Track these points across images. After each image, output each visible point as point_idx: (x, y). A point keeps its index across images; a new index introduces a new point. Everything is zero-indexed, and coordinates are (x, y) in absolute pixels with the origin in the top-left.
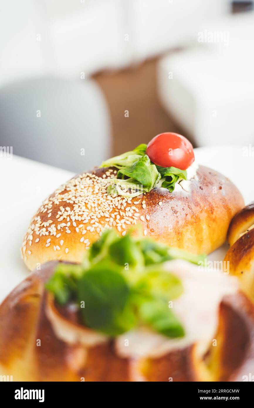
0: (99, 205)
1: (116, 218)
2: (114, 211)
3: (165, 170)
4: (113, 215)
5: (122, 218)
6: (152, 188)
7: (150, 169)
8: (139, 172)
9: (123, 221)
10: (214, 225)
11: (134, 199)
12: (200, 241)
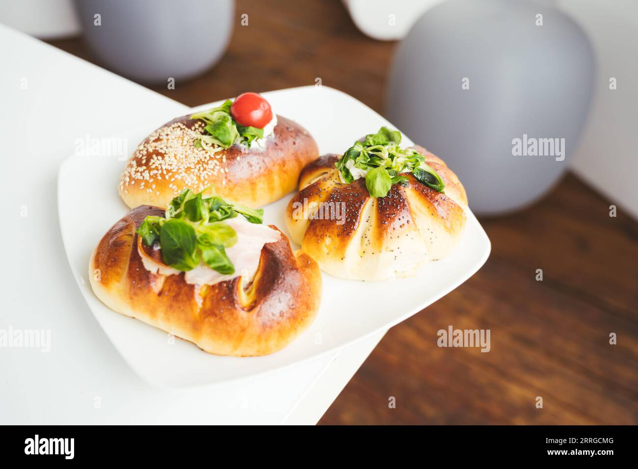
0: (186, 157)
1: (199, 170)
2: (199, 163)
3: (244, 130)
4: (197, 167)
5: (205, 169)
6: (231, 145)
7: (230, 129)
8: (221, 132)
9: (205, 172)
10: (285, 176)
11: (216, 153)
12: (271, 189)
